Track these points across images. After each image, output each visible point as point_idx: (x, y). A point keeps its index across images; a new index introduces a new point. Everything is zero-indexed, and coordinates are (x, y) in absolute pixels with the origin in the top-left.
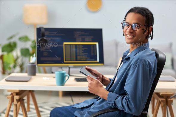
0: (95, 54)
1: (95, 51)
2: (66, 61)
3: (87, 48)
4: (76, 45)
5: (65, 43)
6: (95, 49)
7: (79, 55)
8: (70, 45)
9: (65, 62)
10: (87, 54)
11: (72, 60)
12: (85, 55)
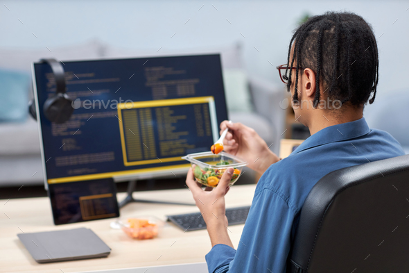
0: (208, 133)
1: (207, 123)
2: (128, 161)
3: (183, 117)
4: (153, 109)
5: (121, 106)
6: (206, 117)
7: (165, 140)
8: (138, 110)
9: (127, 164)
10: (185, 133)
11: (147, 156)
12: (181, 137)
